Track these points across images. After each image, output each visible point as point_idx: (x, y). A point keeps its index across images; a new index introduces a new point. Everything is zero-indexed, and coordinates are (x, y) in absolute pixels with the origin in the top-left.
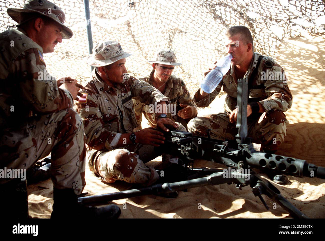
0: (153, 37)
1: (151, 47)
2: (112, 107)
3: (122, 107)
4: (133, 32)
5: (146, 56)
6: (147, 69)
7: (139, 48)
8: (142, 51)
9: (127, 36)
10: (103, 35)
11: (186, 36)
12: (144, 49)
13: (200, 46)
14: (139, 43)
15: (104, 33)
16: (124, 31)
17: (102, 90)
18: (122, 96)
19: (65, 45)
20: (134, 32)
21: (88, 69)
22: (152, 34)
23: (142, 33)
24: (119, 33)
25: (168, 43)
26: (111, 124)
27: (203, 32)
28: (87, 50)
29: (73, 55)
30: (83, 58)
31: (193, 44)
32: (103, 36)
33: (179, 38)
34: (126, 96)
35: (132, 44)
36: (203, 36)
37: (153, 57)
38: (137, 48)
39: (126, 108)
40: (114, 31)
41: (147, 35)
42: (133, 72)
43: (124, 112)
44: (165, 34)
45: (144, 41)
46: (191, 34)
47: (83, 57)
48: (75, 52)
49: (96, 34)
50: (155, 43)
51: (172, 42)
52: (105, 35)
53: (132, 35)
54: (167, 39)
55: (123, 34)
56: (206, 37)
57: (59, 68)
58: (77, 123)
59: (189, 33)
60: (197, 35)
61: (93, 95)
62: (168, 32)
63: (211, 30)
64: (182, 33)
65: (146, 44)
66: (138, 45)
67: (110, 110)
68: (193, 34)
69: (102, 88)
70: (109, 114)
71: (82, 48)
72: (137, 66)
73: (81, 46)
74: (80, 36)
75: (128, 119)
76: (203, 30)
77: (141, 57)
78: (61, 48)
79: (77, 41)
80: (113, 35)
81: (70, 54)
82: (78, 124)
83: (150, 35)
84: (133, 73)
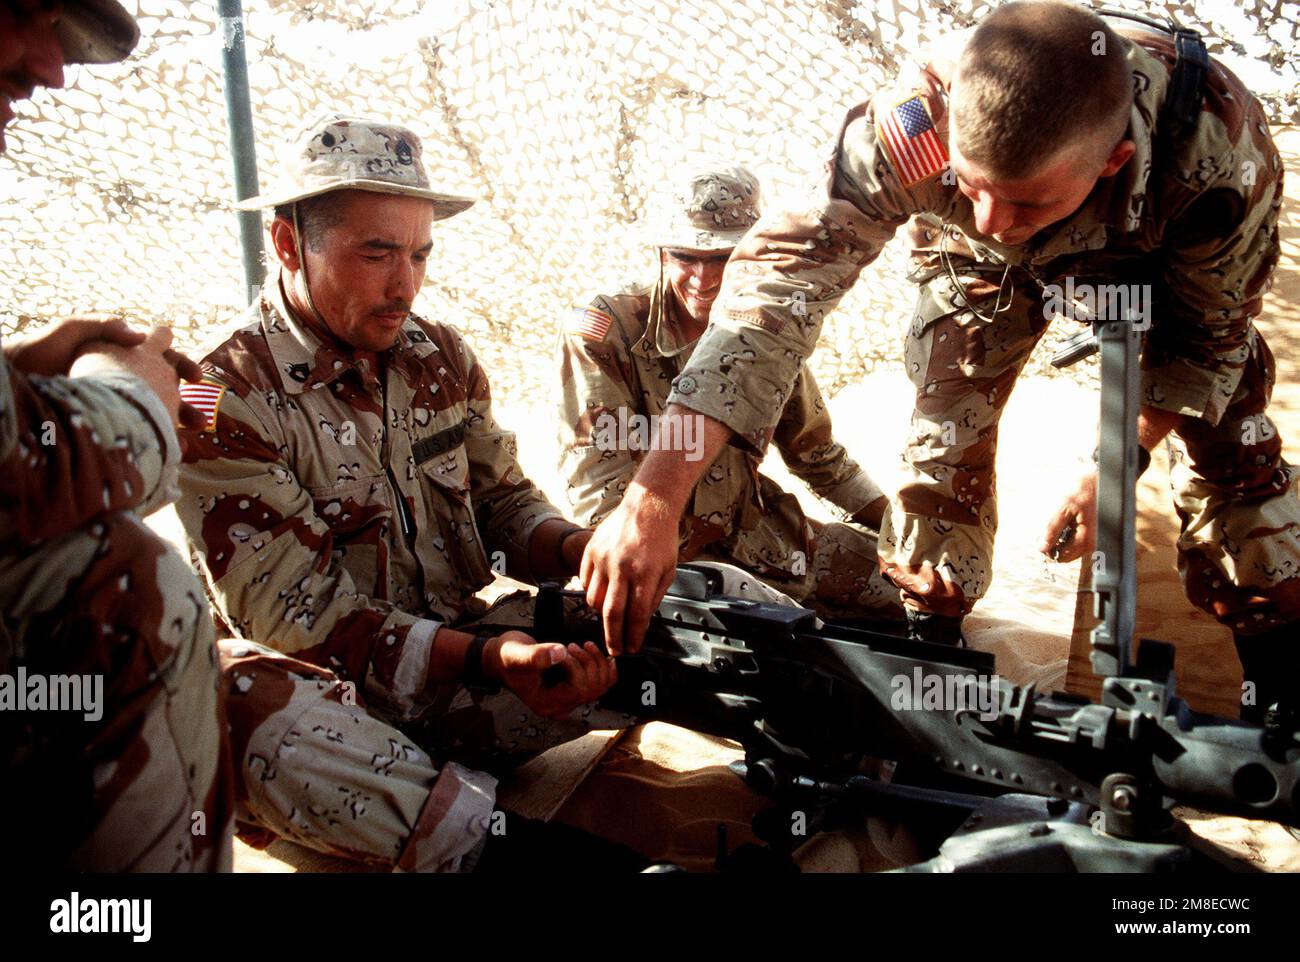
0: (545, 119)
1: (531, 165)
2: (357, 465)
3: (409, 479)
4: (448, 94)
5: (507, 207)
6: (511, 269)
7: (474, 170)
8: (488, 183)
9: (419, 112)
10: (306, 105)
11: (702, 111)
12: (497, 172)
13: (769, 160)
14: (478, 145)
15: (309, 95)
16: (407, 87)
17: (299, 374)
18: (415, 420)
19: (111, 149)
20: (454, 92)
21: (225, 267)
22: (539, 103)
23: (492, 98)
24: (384, 98)
25: (612, 149)
26: (344, 553)
27: (789, 97)
28: (221, 174)
29: (155, 199)
30: (206, 212)
31: (737, 148)
32: (304, 111)
33: (669, 121)
34: (438, 426)
35: (445, 150)
36: (786, 112)
37: (538, 214)
38: (466, 168)
39: (433, 484)
40: (358, 84)
41: (515, 108)
42: (442, 284)
43: (419, 504)
44: (603, 104)
45: (501, 135)
46: (729, 101)
47: (203, 207)
48: (165, 185)
49: (268, 99)
50: (551, 145)
51: (635, 144)
52: (313, 106)
53: (447, 109)
54: (611, 127)
55: (403, 104)
56: (796, 119)
57: (83, 262)
58: (170, 613)
59: (719, 97)
60: (758, 108)
61: (257, 396)
62: (617, 93)
63: (823, 86)
64: (684, 101)
65: (508, 151)
66: (472, 154)
67: (348, 478)
68: (735, 105)
69: (304, 368)
70: (338, 500)
71: (200, 167)
72: (463, 255)
73: (194, 154)
74: (187, 106)
75: (439, 542)
76: (787, 87)
77: (481, 214)
78: (89, 161)
79: (175, 128)
80: (351, 104)
81: (138, 192)
82: (178, 622)
83: (530, 108)
84: (444, 289)
